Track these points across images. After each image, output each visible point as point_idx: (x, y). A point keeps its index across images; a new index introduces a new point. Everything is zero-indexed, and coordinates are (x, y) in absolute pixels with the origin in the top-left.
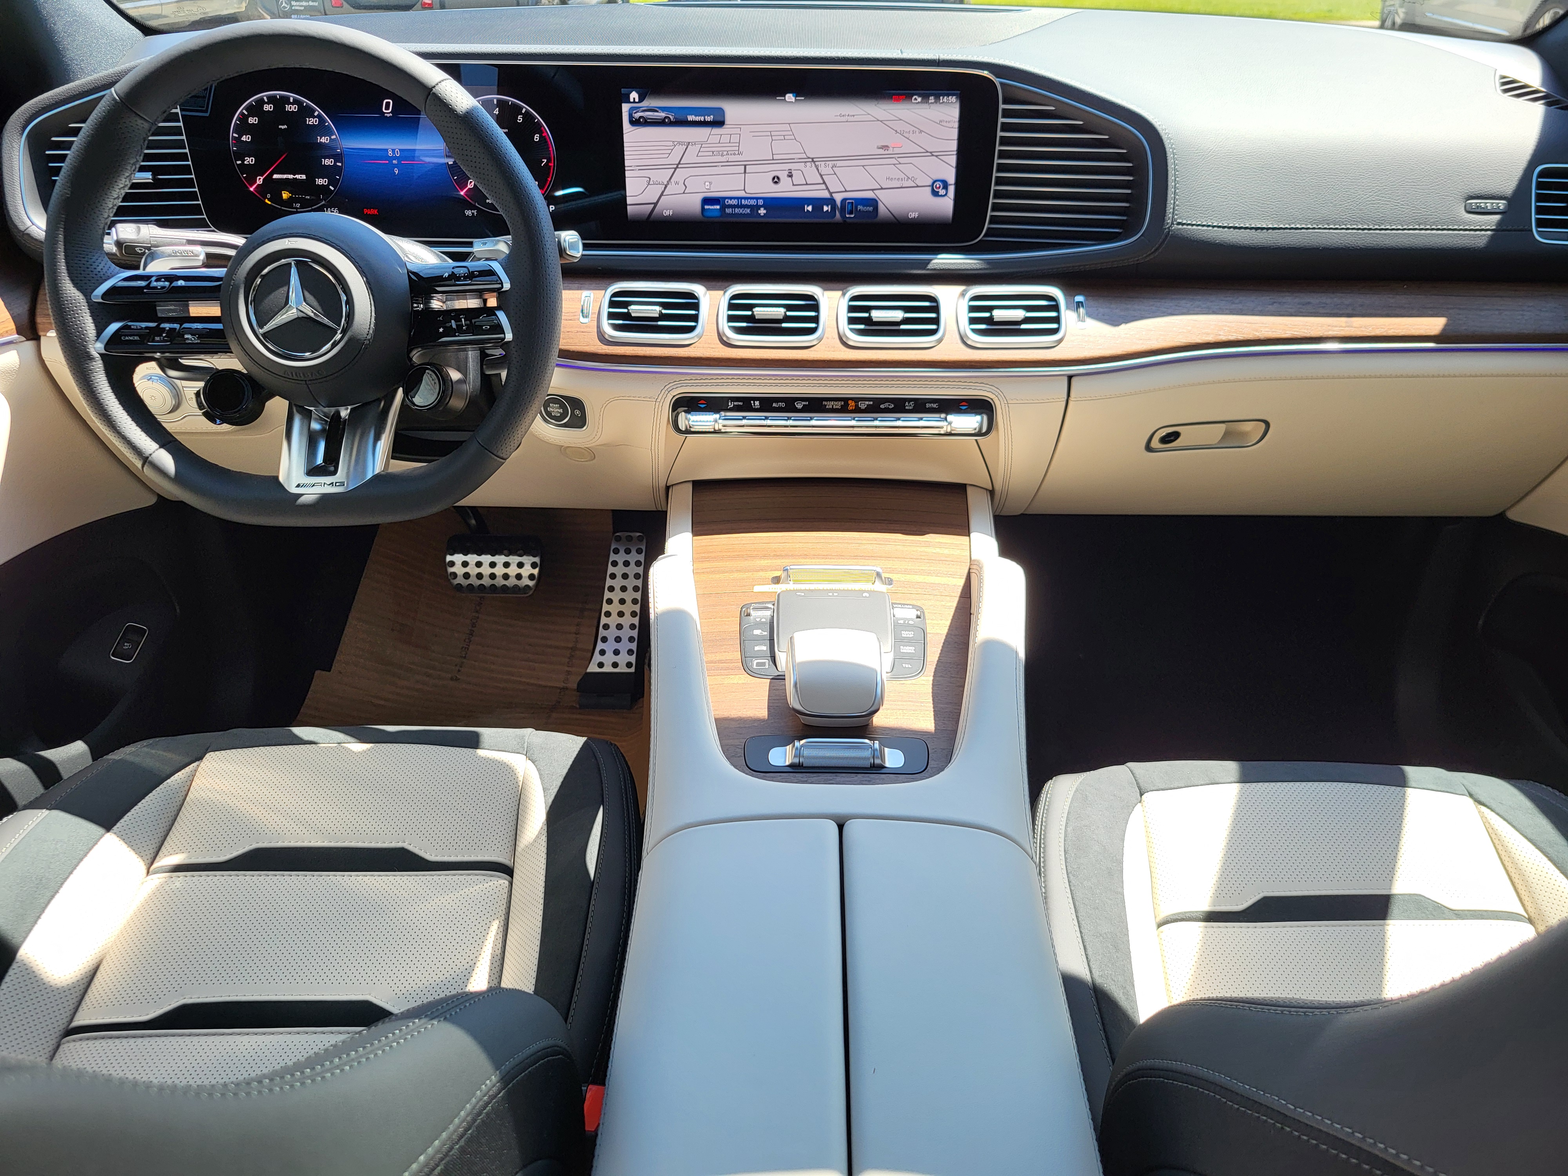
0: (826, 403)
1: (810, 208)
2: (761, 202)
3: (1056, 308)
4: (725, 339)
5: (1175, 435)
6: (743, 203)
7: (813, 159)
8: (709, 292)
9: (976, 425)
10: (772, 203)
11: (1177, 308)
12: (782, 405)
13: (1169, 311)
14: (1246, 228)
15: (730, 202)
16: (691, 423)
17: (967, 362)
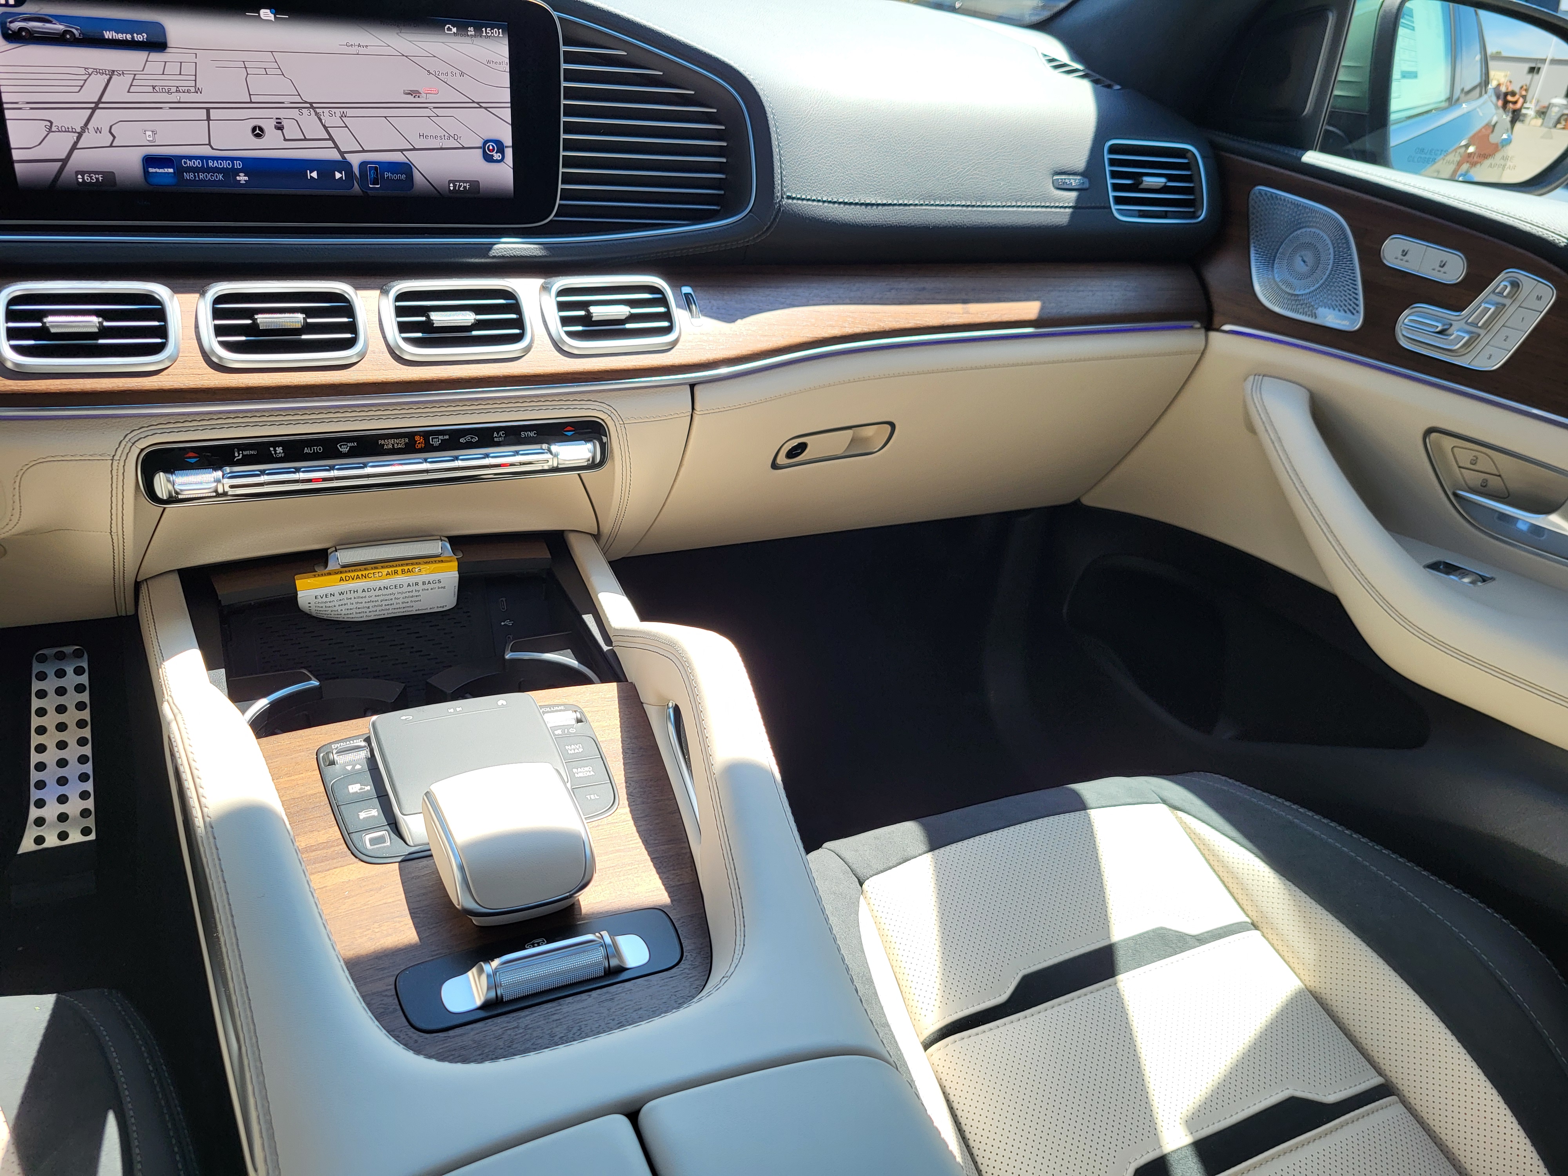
0: (383, 442)
1: (315, 175)
2: (238, 165)
3: (663, 302)
4: (215, 360)
5: (802, 447)
6: (210, 164)
7: (311, 103)
8: (176, 296)
9: (589, 455)
10: (254, 166)
11: (796, 298)
12: (319, 449)
13: (788, 302)
14: (856, 204)
15: (190, 163)
16: (177, 487)
17: (568, 374)
